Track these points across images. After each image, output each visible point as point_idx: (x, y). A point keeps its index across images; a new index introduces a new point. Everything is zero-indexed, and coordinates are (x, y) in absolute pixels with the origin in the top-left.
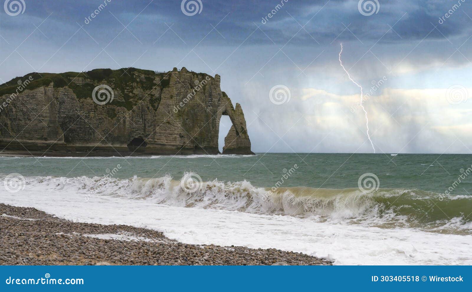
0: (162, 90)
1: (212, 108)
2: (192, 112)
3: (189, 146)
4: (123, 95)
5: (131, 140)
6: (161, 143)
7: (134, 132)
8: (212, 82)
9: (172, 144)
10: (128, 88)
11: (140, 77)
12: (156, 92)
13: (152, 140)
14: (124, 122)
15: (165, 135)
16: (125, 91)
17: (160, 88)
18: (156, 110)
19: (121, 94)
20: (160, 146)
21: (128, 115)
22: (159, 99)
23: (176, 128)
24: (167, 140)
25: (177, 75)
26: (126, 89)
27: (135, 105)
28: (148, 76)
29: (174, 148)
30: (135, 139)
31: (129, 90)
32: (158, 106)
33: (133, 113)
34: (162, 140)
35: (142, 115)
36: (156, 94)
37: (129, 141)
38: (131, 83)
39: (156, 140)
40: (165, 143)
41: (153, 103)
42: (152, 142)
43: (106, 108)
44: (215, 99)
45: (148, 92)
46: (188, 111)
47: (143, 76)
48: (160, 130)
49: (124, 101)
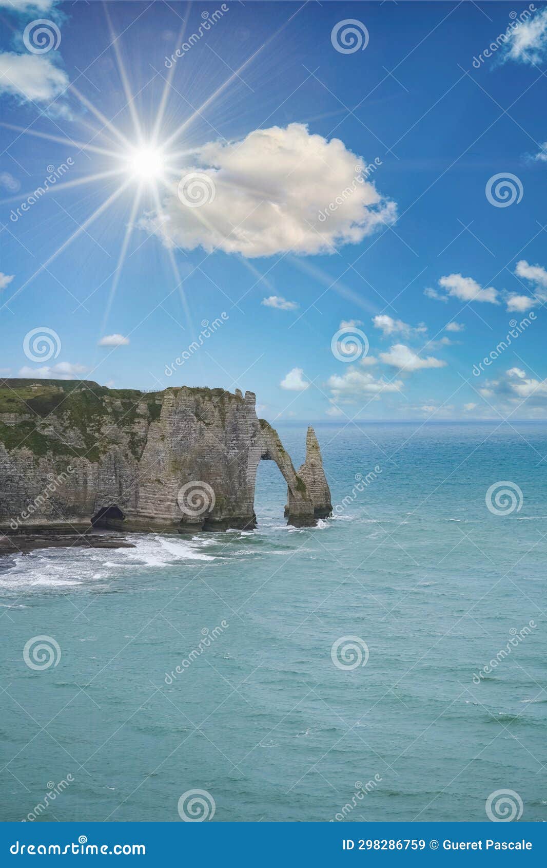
0: (149, 423)
1: (237, 451)
2: (199, 461)
3: (193, 520)
4: (84, 438)
5: (97, 512)
6: (148, 515)
7: (101, 497)
8: (237, 407)
9: (164, 516)
10: (92, 424)
11: (112, 403)
12: (139, 428)
13: (133, 509)
14: (85, 482)
15: (153, 501)
16: (88, 429)
17: (146, 422)
18: (139, 460)
19: (81, 435)
20: (146, 520)
21: (91, 468)
22: (144, 441)
23: (171, 490)
24: (156, 510)
25: (172, 401)
26: (89, 426)
27: (104, 452)
28: (128, 401)
29: (168, 522)
30: (104, 509)
31: (94, 428)
32: (142, 452)
33: (100, 466)
34: (149, 509)
35: (115, 469)
36: (140, 432)
37: (93, 513)
38: (97, 416)
39: (140, 510)
40: (153, 515)
41: (135, 448)
42: (134, 513)
43: (55, 460)
44: (244, 436)
45: (126, 428)
46: (191, 461)
47: (118, 403)
48: (145, 493)
49: (85, 447)
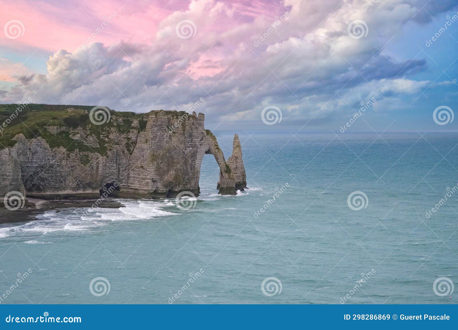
0: (139, 132)
1: (191, 149)
2: (167, 154)
3: (161, 191)
4: (98, 141)
5: (104, 186)
6: (134, 188)
7: (107, 177)
8: (193, 122)
9: (144, 188)
10: (104, 133)
11: (117, 120)
12: (132, 135)
13: (125, 184)
14: (98, 168)
15: (138, 180)
16: (101, 136)
17: (137, 132)
18: (131, 154)
19: (97, 139)
20: (133, 191)
21: (102, 159)
22: (135, 143)
23: (149, 173)
24: (140, 185)
25: (153, 119)
26: (102, 134)
27: (110, 150)
28: (127, 119)
29: (146, 192)
30: (108, 184)
31: (105, 135)
32: (134, 150)
33: (107, 158)
34: (135, 184)
35: (116, 160)
36: (133, 137)
37: (101, 187)
38: (107, 128)
39: (130, 185)
40: (137, 188)
41: (129, 147)
42: (126, 187)
43: (79, 155)
44: (196, 139)
45: (125, 135)
46: (163, 155)
47: (121, 120)
48: (134, 175)
49: (99, 146)
